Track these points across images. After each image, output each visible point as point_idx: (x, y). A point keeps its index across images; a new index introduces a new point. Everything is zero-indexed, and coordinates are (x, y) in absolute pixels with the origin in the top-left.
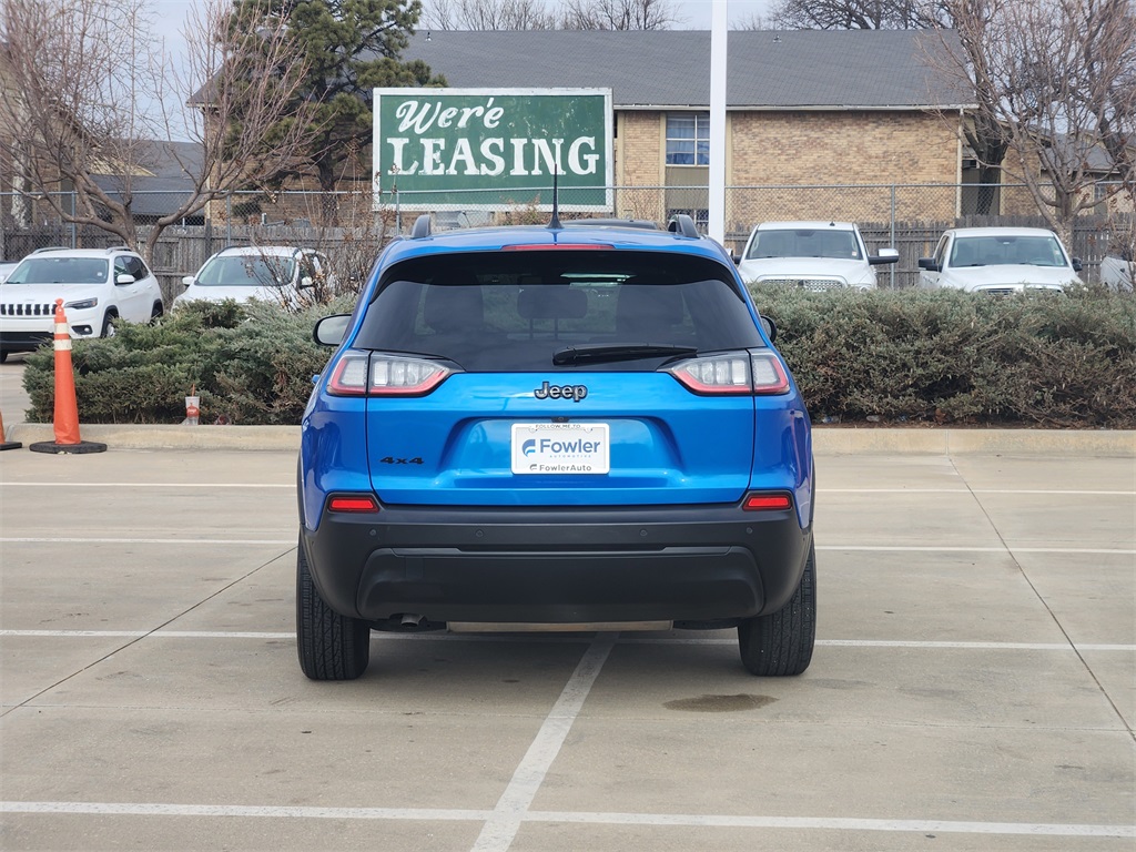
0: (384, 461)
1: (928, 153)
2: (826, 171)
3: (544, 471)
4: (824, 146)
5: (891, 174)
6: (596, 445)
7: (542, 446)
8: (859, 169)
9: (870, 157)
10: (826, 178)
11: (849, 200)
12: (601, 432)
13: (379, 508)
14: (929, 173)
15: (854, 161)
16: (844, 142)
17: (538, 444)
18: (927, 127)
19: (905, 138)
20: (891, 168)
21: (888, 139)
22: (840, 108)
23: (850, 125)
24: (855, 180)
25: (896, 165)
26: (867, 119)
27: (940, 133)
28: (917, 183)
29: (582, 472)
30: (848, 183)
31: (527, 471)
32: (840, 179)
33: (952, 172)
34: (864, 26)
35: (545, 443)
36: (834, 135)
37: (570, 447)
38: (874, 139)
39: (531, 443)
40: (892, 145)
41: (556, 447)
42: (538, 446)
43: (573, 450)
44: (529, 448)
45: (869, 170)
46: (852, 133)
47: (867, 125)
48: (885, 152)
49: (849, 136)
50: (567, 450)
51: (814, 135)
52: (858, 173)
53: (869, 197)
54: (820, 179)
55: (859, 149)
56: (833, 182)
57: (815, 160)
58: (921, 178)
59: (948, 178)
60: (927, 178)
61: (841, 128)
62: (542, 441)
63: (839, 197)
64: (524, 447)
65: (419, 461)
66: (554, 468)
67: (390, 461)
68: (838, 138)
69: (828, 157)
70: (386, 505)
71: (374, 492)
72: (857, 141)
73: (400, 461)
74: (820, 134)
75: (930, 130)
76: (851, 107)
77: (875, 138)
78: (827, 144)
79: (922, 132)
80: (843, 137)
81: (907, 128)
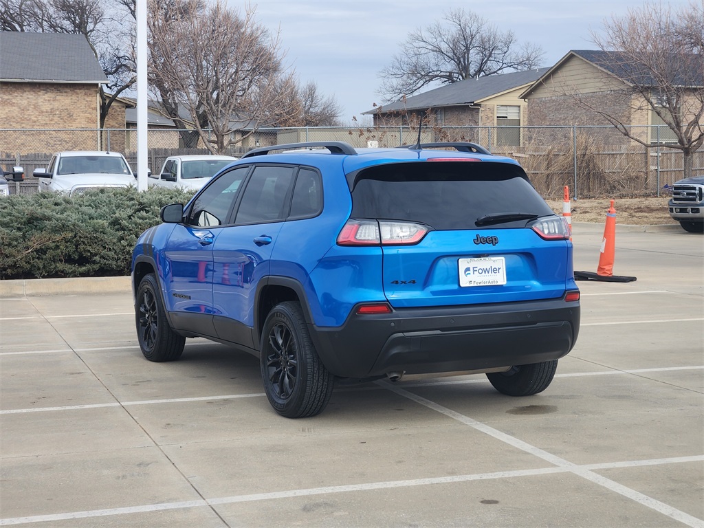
0: (392, 283)
1: (79, 110)
2: (14, 120)
3: (475, 285)
4: (12, 104)
5: (56, 122)
6: (499, 269)
7: (474, 271)
8: (35, 119)
9: (42, 112)
10: (14, 124)
11: (30, 138)
12: (500, 262)
13: (392, 311)
14: (80, 123)
15: (33, 114)
16: (25, 102)
17: (471, 269)
18: (77, 94)
19: (64, 100)
20: (56, 119)
21: (54, 101)
22: (23, 81)
23: (29, 92)
24: (33, 126)
25: (59, 117)
26: (39, 87)
27: (85, 97)
28: (72, 128)
29: (494, 284)
30: (28, 127)
31: (468, 285)
32: (23, 125)
33: (94, 122)
34: (14, 29)
35: (475, 269)
36: (19, 98)
37: (486, 271)
38: (44, 100)
39: (468, 269)
40: (56, 105)
41: (480, 271)
42: (471, 271)
43: (488, 272)
44: (468, 272)
45: (42, 120)
46: (30, 96)
47: (39, 92)
48: (52, 109)
49: (28, 98)
50: (485, 272)
51: (5, 97)
52: (35, 122)
53: (42, 137)
54: (11, 125)
55: (36, 107)
56: (18, 127)
57: (7, 113)
58: (75, 125)
59: (92, 126)
60: (79, 126)
61: (23, 93)
62: (474, 268)
63: (24, 137)
64: (465, 272)
65: (414, 282)
66: (480, 283)
67: (397, 282)
68: (21, 100)
69: (15, 111)
70: (395, 308)
71: (388, 301)
72: (34, 102)
73: (403, 282)
74: (10, 97)
75: (80, 96)
76: (30, 80)
77: (46, 100)
78: (14, 103)
79: (74, 97)
80: (24, 99)
81: (65, 94)
